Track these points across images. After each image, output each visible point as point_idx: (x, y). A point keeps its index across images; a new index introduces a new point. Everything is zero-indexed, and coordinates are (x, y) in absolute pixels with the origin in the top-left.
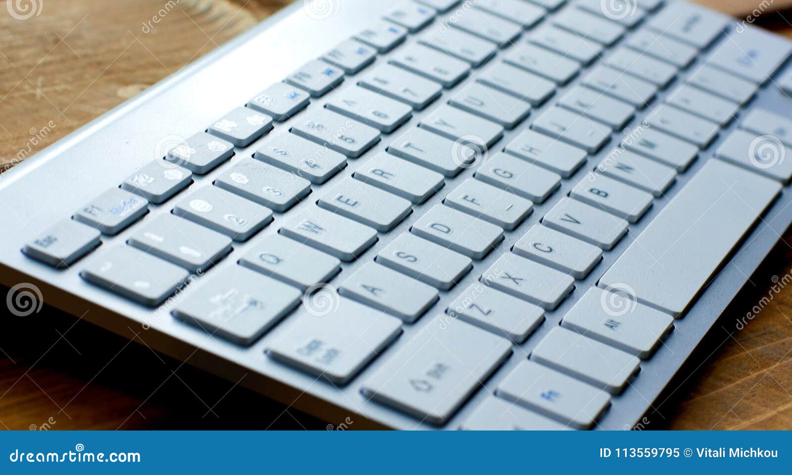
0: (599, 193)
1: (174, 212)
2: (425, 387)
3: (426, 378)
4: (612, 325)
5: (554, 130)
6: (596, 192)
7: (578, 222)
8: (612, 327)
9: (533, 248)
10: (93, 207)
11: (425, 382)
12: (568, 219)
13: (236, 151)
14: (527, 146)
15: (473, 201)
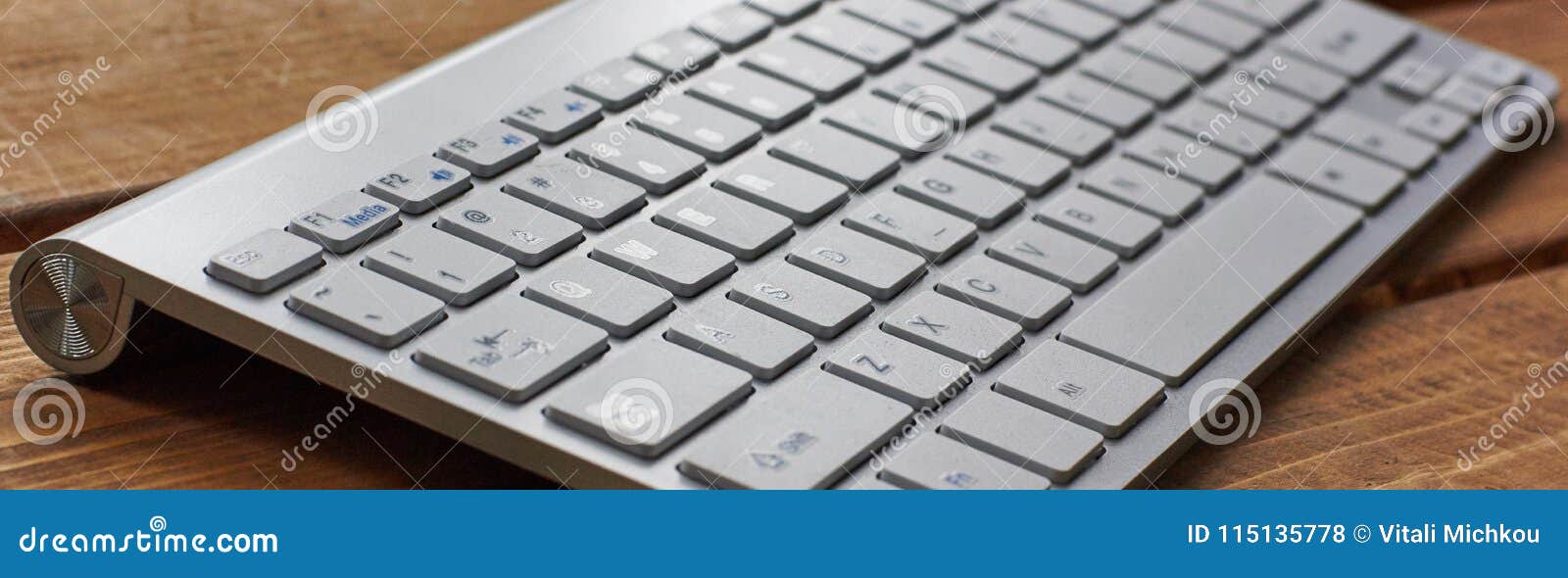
0: (1079, 216)
1: (437, 225)
2: (773, 463)
3: (777, 452)
4: (1069, 390)
5: (1027, 131)
6: (1076, 214)
7: (1041, 254)
8: (1068, 393)
9: (967, 285)
10: (318, 215)
11: (774, 457)
12: (1028, 249)
13: (541, 147)
14: (981, 151)
15: (886, 222)
